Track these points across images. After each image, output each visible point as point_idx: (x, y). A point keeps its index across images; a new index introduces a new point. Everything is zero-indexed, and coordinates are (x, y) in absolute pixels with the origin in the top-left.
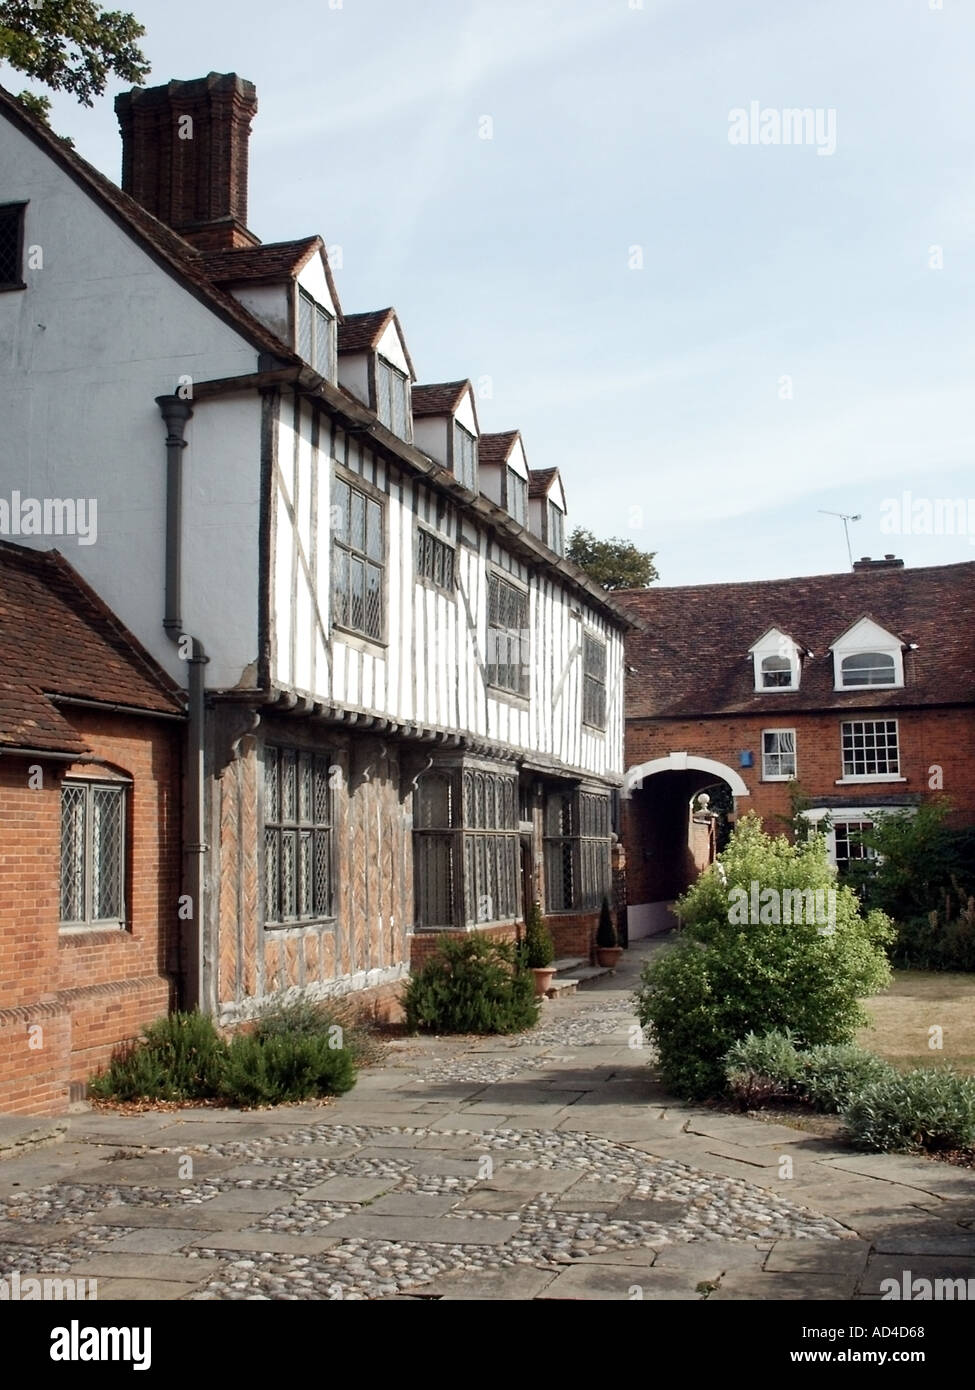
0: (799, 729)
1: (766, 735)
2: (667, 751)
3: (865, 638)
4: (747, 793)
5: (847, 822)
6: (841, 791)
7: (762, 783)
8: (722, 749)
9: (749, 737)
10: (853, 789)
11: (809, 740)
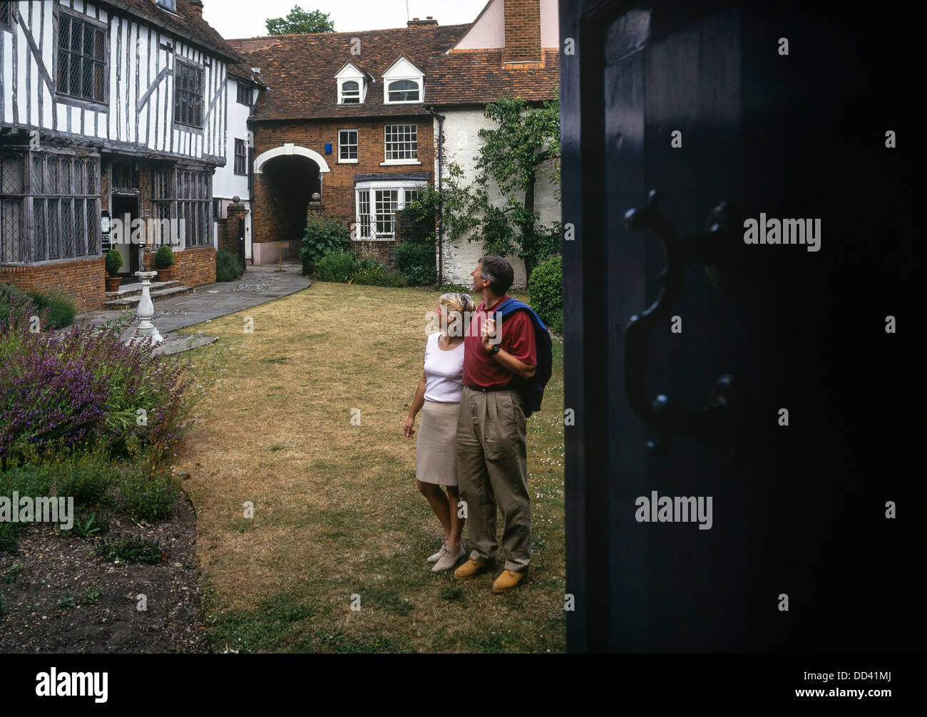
0: (359, 129)
1: (341, 133)
2: (281, 143)
3: (403, 70)
4: (329, 171)
5: (383, 190)
6: (383, 170)
7: (337, 164)
8: (315, 141)
9: (331, 134)
10: (391, 168)
11: (365, 137)
